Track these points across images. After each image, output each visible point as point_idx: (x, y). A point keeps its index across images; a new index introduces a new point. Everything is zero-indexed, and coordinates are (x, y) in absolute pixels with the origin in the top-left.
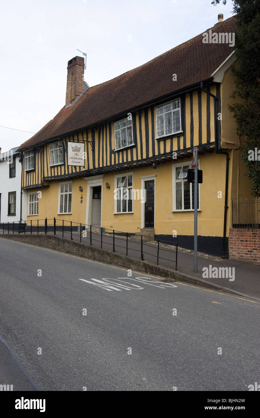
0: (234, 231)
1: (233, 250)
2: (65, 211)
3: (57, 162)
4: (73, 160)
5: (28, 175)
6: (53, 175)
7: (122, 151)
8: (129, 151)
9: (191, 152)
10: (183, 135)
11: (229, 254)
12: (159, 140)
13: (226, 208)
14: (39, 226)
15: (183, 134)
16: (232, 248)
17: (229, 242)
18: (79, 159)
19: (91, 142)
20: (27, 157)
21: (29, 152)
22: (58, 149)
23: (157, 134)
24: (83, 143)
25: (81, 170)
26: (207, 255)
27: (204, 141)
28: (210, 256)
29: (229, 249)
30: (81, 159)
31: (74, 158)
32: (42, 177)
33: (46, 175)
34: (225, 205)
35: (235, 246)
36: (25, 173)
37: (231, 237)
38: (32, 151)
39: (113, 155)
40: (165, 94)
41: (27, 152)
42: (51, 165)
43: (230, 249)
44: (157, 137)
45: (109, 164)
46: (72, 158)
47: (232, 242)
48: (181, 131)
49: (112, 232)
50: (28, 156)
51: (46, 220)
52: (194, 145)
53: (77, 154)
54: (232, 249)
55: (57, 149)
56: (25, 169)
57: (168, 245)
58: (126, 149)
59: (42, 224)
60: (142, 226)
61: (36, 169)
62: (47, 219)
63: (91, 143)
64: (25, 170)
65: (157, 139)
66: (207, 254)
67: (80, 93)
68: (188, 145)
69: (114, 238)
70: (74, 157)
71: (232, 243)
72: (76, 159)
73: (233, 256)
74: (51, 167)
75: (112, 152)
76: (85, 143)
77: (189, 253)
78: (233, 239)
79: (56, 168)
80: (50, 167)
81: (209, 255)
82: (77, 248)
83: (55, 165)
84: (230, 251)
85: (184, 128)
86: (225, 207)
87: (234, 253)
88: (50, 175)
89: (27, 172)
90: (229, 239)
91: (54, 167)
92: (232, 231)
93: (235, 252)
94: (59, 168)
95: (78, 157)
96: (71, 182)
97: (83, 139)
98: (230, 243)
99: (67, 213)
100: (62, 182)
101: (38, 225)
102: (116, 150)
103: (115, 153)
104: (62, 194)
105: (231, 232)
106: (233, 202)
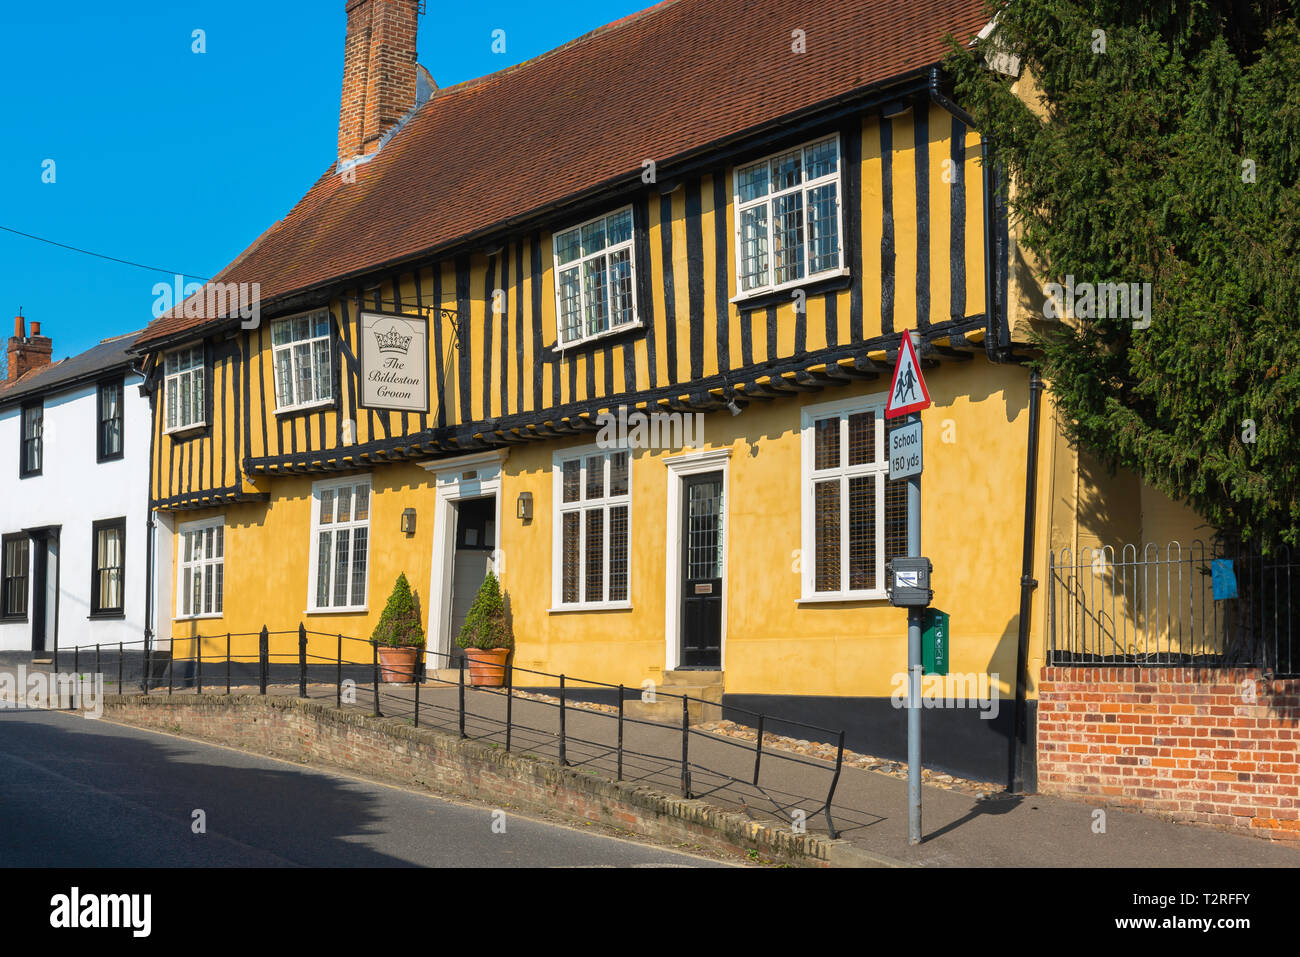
0: (1059, 679)
1: (1053, 757)
2: (340, 600)
3: (308, 397)
4: (381, 384)
5: (177, 448)
6: (288, 450)
7: (588, 349)
8: (618, 352)
9: (884, 354)
10: (849, 288)
11: (1039, 772)
12: (747, 307)
13: (1028, 586)
14: (232, 659)
15: (851, 283)
16: (1051, 747)
17: (1039, 722)
18: (405, 380)
19: (455, 312)
20: (178, 376)
21: (185, 354)
22: (311, 341)
23: (739, 283)
24: (419, 317)
25: (410, 432)
26: (947, 776)
27: (940, 312)
28: (959, 781)
29: (1039, 752)
30: (413, 382)
31: (386, 379)
32: (242, 456)
33: (257, 452)
34: (1024, 573)
35: (1062, 738)
36: (167, 441)
37: (1048, 701)
38: (196, 349)
39: (548, 368)
40: (775, 115)
41: (175, 355)
42: (281, 410)
43: (1045, 752)
44: (739, 293)
45: (529, 406)
46: (378, 376)
47: (1050, 722)
48: (841, 270)
49: (556, 683)
50: (182, 369)
51: (264, 637)
52: (895, 326)
53: (395, 363)
54: (1049, 753)
55: (305, 342)
56: (166, 424)
57: (782, 739)
58: (606, 344)
59: (246, 651)
60: (672, 658)
61: (212, 426)
62: (269, 630)
63: (455, 316)
64: (167, 430)
65: (740, 304)
66: (948, 774)
67: (399, 110)
68: (872, 329)
69: (563, 708)
70: (384, 371)
71: (1051, 727)
72: (394, 379)
73: (1053, 778)
74: (281, 418)
75: (543, 354)
76: (426, 319)
77: (873, 768)
78: (1053, 709)
79: (300, 422)
80: (277, 415)
81: (955, 776)
82: (400, 749)
83: (296, 407)
84: (1042, 759)
85: (854, 259)
86: (1023, 581)
87: (1060, 767)
88: (273, 451)
89: (177, 439)
90: (1039, 712)
91: (291, 416)
92: (1051, 679)
93: (1064, 765)
94: (315, 419)
95: (401, 374)
96: (364, 479)
97: (419, 301)
98: (1042, 727)
99: (349, 607)
100: (327, 478)
101: (229, 656)
102: (561, 346)
103: (555, 359)
104: (326, 528)
105: (1047, 682)
106: (1057, 560)
